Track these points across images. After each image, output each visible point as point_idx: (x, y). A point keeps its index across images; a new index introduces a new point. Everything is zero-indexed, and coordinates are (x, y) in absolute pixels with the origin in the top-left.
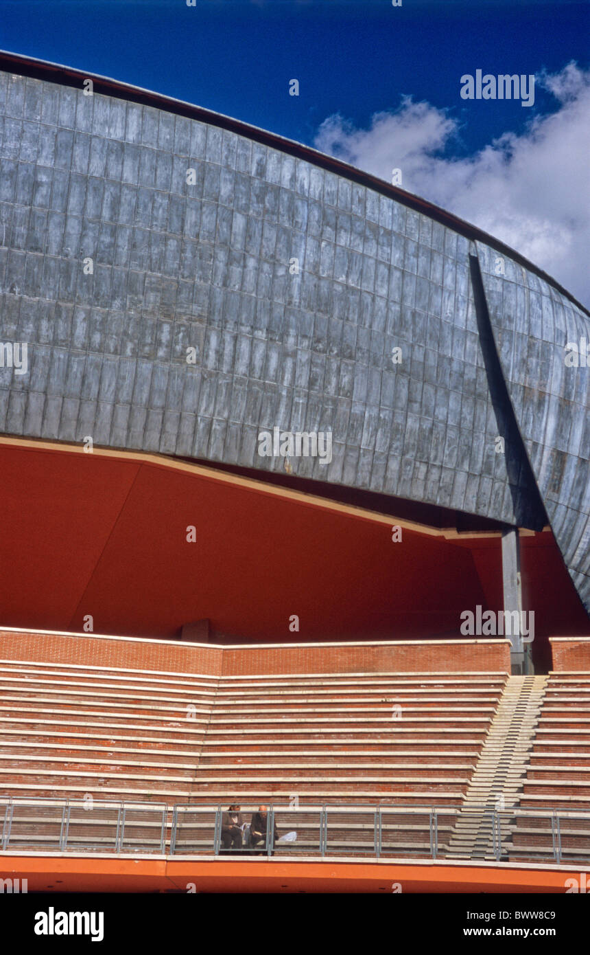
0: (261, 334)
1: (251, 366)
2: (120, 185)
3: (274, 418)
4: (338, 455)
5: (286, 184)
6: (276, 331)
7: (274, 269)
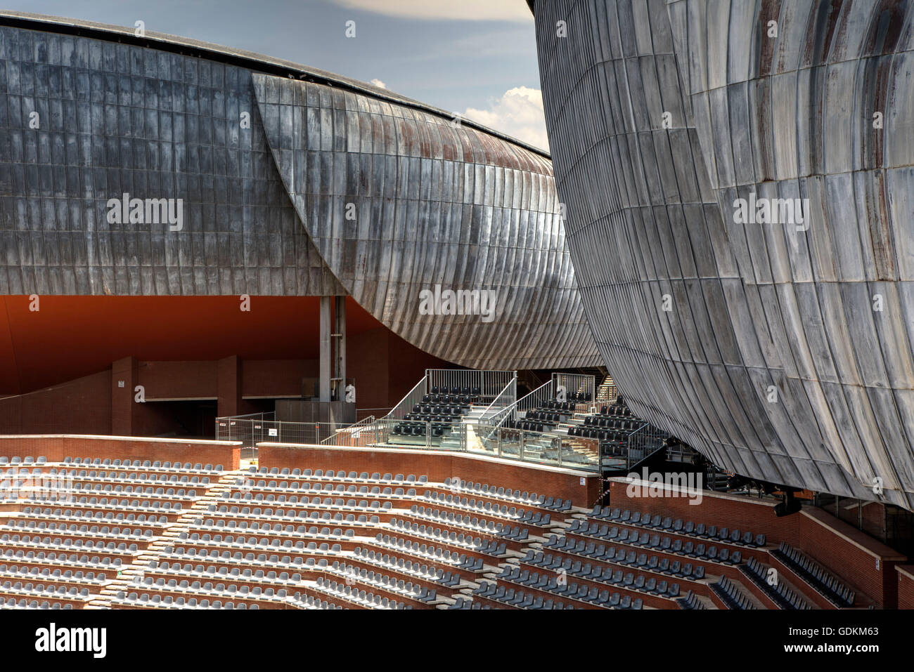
0: (61, 195)
1: (57, 221)
3: (85, 258)
4: (147, 275)
5: (67, 62)
6: (74, 190)
7: (65, 139)
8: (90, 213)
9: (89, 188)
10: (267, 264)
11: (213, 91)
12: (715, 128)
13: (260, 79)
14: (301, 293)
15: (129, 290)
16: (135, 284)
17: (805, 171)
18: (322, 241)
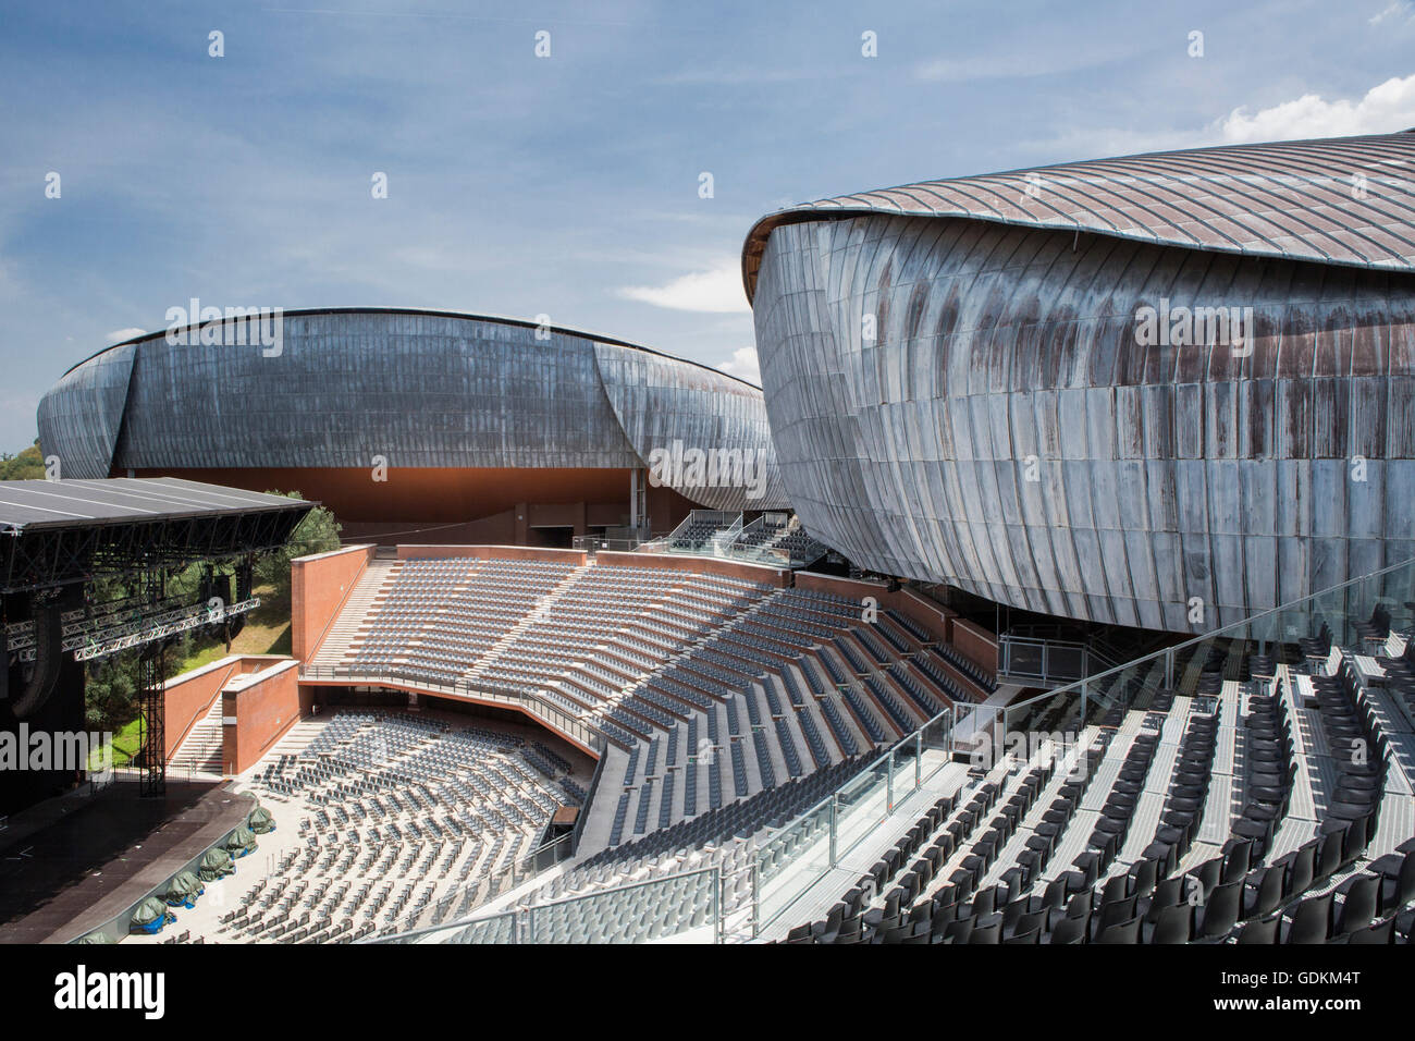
0: (488, 411)
1: (486, 426)
2: (417, 355)
3: (501, 447)
4: (535, 456)
5: (493, 338)
6: (495, 408)
7: (491, 380)
8: (503, 422)
9: (503, 407)
10: (601, 449)
11: (572, 352)
12: (855, 374)
13: (598, 345)
14: (620, 466)
15: (525, 464)
16: (528, 461)
17: (905, 399)
18: (633, 438)
